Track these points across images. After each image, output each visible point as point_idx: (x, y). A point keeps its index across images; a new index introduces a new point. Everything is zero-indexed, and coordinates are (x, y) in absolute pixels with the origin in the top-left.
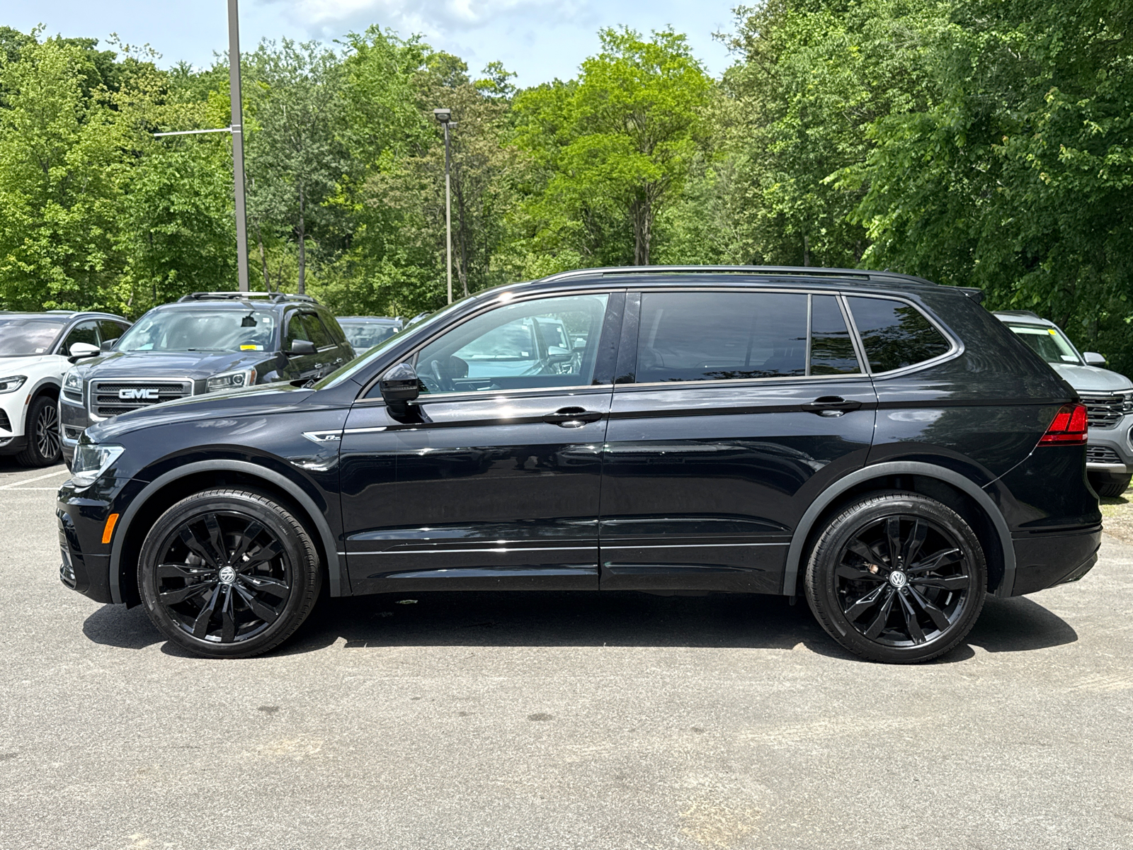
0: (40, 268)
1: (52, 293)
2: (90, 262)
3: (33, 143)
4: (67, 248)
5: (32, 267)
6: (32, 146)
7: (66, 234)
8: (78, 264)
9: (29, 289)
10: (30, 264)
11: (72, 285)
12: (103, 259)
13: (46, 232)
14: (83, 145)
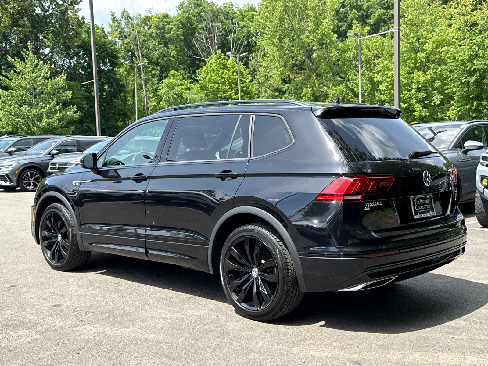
0: (410, 105)
1: (416, 117)
2: (434, 100)
3: (409, 42)
4: (423, 94)
5: (406, 105)
6: (409, 43)
7: (423, 87)
8: (428, 102)
9: (406, 116)
10: (405, 104)
11: (425, 113)
12: (441, 98)
13: (414, 86)
14: (434, 39)
